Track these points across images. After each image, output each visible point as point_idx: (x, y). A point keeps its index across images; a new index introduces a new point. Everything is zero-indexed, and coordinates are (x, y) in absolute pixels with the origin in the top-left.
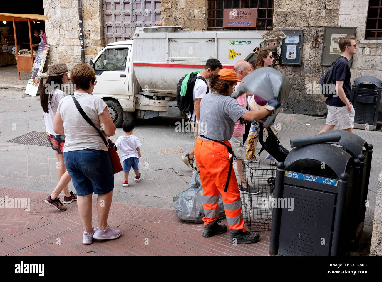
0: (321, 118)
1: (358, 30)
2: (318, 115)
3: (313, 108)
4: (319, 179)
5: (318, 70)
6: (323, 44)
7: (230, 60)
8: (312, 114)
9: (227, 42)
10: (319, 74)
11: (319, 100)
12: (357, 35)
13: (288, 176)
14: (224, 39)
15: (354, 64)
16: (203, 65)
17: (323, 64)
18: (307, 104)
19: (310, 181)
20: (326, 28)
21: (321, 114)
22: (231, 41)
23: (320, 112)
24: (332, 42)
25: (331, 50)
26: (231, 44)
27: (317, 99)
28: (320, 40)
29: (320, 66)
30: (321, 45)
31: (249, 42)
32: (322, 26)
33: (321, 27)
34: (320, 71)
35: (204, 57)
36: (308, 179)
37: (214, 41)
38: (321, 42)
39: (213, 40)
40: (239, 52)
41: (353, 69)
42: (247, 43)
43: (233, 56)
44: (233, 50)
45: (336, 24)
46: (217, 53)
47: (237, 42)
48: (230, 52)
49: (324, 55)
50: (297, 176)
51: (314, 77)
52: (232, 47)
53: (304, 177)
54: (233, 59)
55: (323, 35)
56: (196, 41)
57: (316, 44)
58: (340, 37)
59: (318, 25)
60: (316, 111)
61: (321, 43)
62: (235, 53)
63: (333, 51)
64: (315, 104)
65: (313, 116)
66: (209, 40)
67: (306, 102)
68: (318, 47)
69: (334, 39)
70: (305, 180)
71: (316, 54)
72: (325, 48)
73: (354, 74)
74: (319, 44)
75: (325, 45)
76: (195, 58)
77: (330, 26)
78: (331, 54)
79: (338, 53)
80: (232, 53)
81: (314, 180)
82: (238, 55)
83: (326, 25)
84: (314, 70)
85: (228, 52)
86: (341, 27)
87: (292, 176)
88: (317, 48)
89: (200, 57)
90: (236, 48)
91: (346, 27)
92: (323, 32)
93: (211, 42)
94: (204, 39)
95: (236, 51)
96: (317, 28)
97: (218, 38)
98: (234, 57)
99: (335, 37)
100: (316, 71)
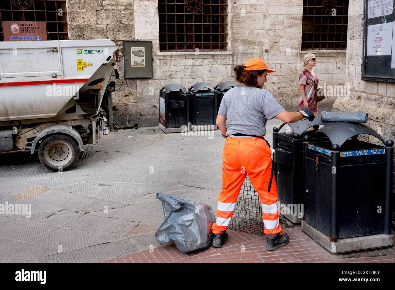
0: (132, 130)
1: (154, 43)
2: (128, 127)
3: (122, 121)
4: (370, 152)
5: (122, 83)
6: (124, 57)
7: (79, 72)
8: (122, 127)
9: (73, 52)
10: (124, 87)
11: (127, 112)
12: (153, 47)
13: (342, 156)
14: (70, 49)
15: (154, 74)
16: (44, 80)
17: (127, 77)
18: (116, 118)
19: (363, 155)
20: (125, 41)
21: (131, 126)
22: (79, 50)
23: (130, 124)
24: (132, 55)
25: (133, 63)
26: (79, 54)
27: (125, 112)
28: (120, 53)
29: (124, 79)
30: (121, 58)
31: (101, 51)
32: (121, 40)
33: (119, 41)
34: (124, 84)
35: (44, 71)
36: (361, 154)
37: (57, 51)
38: (122, 55)
39: (55, 49)
40: (89, 62)
41: (154, 80)
42: (98, 51)
43: (82, 68)
44: (82, 60)
45: (133, 38)
46: (62, 65)
47: (86, 51)
48: (79, 64)
49: (126, 68)
50: (350, 154)
51: (120, 90)
52: (80, 57)
53: (357, 153)
54: (83, 71)
55: (123, 48)
56: (31, 51)
57: (117, 58)
58: (138, 50)
59: (117, 39)
60: (125, 124)
61: (122, 57)
62: (85, 64)
63: (134, 63)
64: (124, 117)
65: (124, 129)
66: (49, 50)
67: (115, 116)
68: (120, 61)
69: (133, 52)
70: (358, 156)
71: (119, 68)
72: (127, 61)
73: (156, 84)
74: (120, 58)
75: (126, 58)
76: (33, 73)
77: (128, 40)
78: (133, 66)
79: (139, 65)
80: (81, 63)
81: (366, 154)
82: (88, 65)
83: (124, 39)
84: (119, 84)
85: (75, 63)
86: (138, 41)
87: (347, 155)
88: (118, 62)
89: (38, 72)
90: (86, 58)
91: (143, 40)
92: (122, 46)
93: (52, 53)
94: (43, 50)
95: (85, 62)
96: (116, 42)
97: (62, 48)
98: (84, 69)
99: (134, 50)
100: (120, 85)
